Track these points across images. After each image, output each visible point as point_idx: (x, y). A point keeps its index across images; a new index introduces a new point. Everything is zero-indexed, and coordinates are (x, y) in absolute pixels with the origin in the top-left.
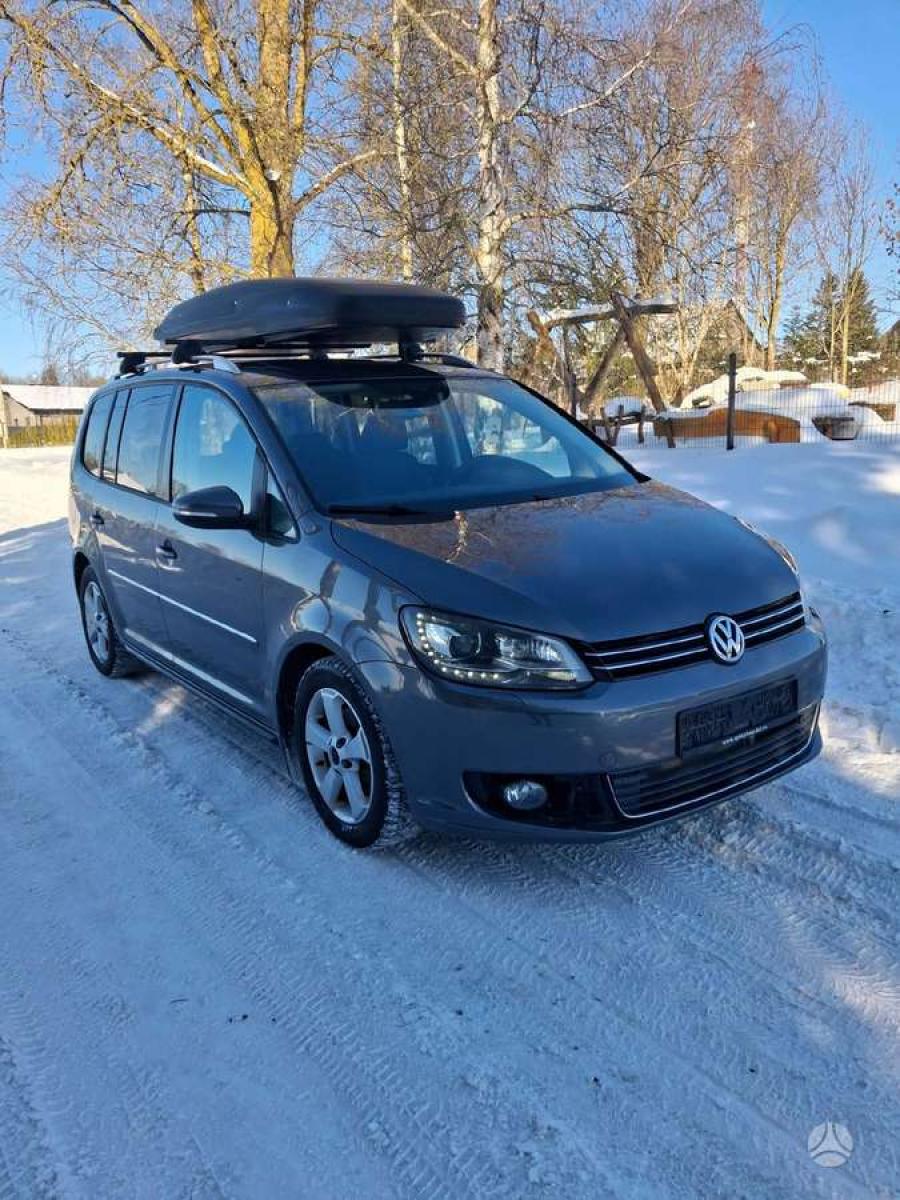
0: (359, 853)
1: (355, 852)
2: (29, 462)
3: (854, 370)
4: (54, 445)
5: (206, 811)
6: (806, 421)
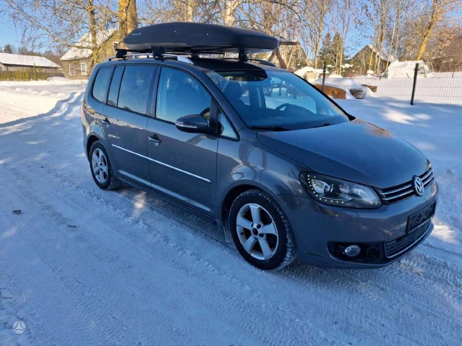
0: (265, 272)
1: (263, 272)
2: (14, 88)
3: (344, 71)
4: (19, 80)
5: (190, 253)
6: (348, 91)
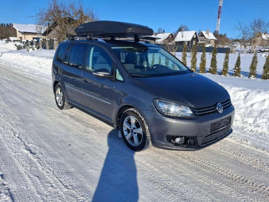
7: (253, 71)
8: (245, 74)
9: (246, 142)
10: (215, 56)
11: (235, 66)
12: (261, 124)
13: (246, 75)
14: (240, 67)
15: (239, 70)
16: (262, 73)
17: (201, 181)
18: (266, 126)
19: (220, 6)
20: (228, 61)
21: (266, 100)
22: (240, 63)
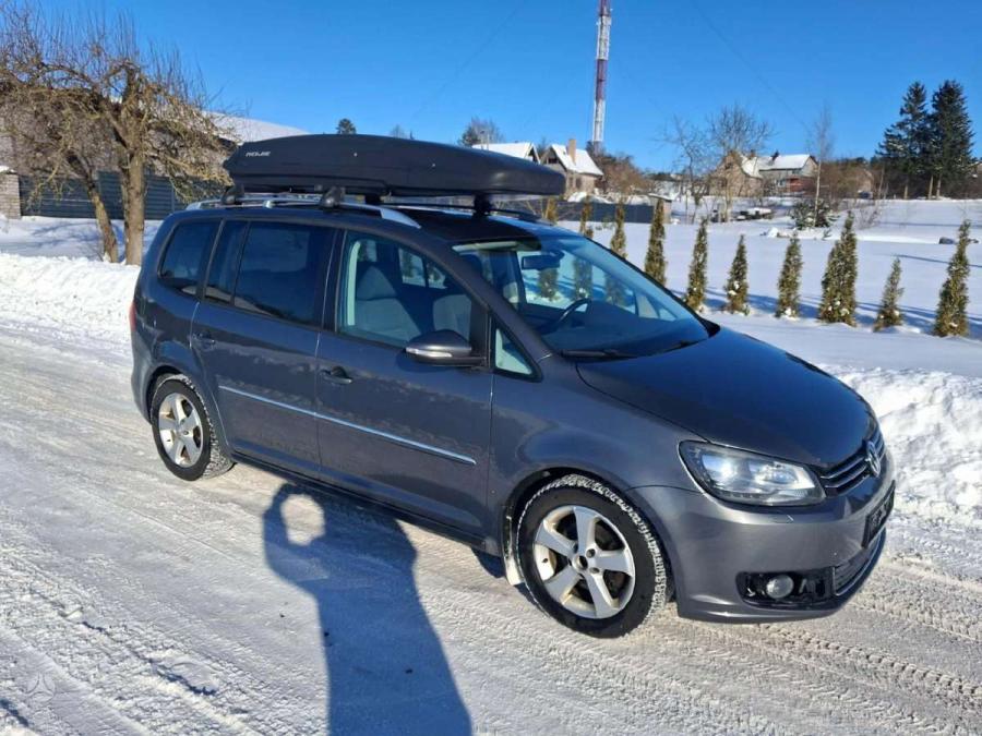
7: (789, 294)
8: (762, 303)
9: (918, 560)
10: (660, 244)
11: (729, 276)
12: (921, 489)
13: (766, 309)
14: (745, 281)
15: (742, 291)
16: (820, 302)
17: (886, 726)
18: (939, 494)
19: (602, 60)
20: (704, 261)
21: (917, 407)
22: (745, 267)
